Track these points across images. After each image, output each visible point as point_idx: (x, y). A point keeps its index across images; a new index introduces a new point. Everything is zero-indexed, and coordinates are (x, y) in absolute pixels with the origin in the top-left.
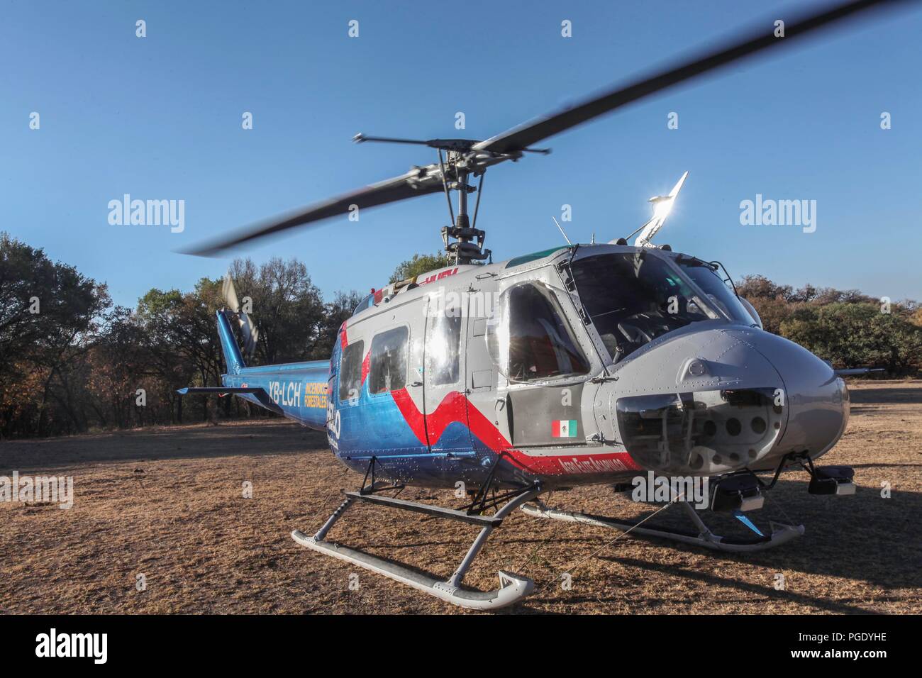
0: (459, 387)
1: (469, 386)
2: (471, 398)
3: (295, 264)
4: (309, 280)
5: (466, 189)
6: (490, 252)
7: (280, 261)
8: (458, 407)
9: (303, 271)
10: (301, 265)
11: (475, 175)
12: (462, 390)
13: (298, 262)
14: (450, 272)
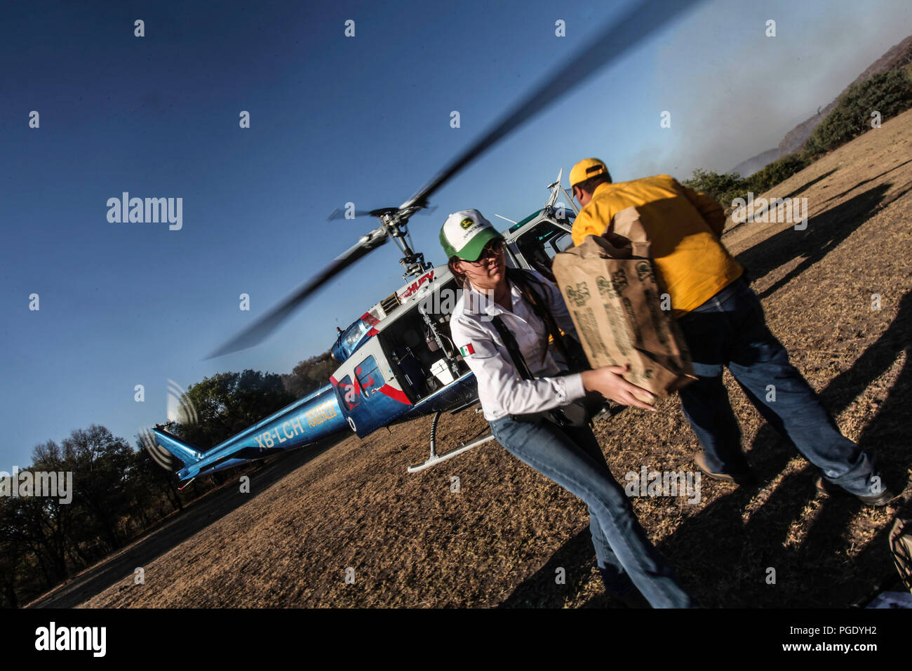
3: (94, 429)
4: (111, 435)
5: (401, 235)
6: (431, 263)
7: (80, 431)
9: (103, 430)
10: (100, 427)
11: (402, 226)
13: (97, 425)
14: (427, 275)
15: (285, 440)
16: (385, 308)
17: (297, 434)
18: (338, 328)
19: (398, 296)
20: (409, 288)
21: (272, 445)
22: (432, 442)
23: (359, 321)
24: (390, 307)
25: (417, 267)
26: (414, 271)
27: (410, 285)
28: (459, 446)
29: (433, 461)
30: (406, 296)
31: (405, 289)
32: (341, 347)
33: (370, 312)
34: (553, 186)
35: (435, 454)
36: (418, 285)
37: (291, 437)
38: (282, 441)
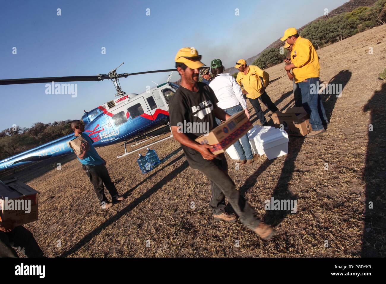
0: (158, 108)
1: (160, 107)
2: (161, 109)
8: (159, 111)
12: (159, 108)
14: (126, 96)
15: (54, 153)
16: (108, 105)
17: (61, 150)
18: (85, 111)
19: (114, 101)
20: (118, 100)
21: (46, 155)
22: (125, 149)
23: (97, 108)
24: (111, 105)
25: (122, 93)
26: (119, 94)
27: (119, 98)
28: (137, 149)
29: (126, 154)
30: (117, 102)
31: (117, 99)
32: (87, 117)
33: (102, 106)
34: (170, 75)
35: (127, 152)
36: (122, 99)
37: (58, 151)
38: (52, 153)
